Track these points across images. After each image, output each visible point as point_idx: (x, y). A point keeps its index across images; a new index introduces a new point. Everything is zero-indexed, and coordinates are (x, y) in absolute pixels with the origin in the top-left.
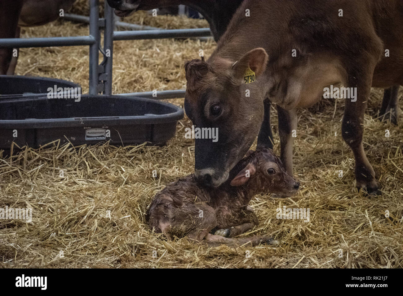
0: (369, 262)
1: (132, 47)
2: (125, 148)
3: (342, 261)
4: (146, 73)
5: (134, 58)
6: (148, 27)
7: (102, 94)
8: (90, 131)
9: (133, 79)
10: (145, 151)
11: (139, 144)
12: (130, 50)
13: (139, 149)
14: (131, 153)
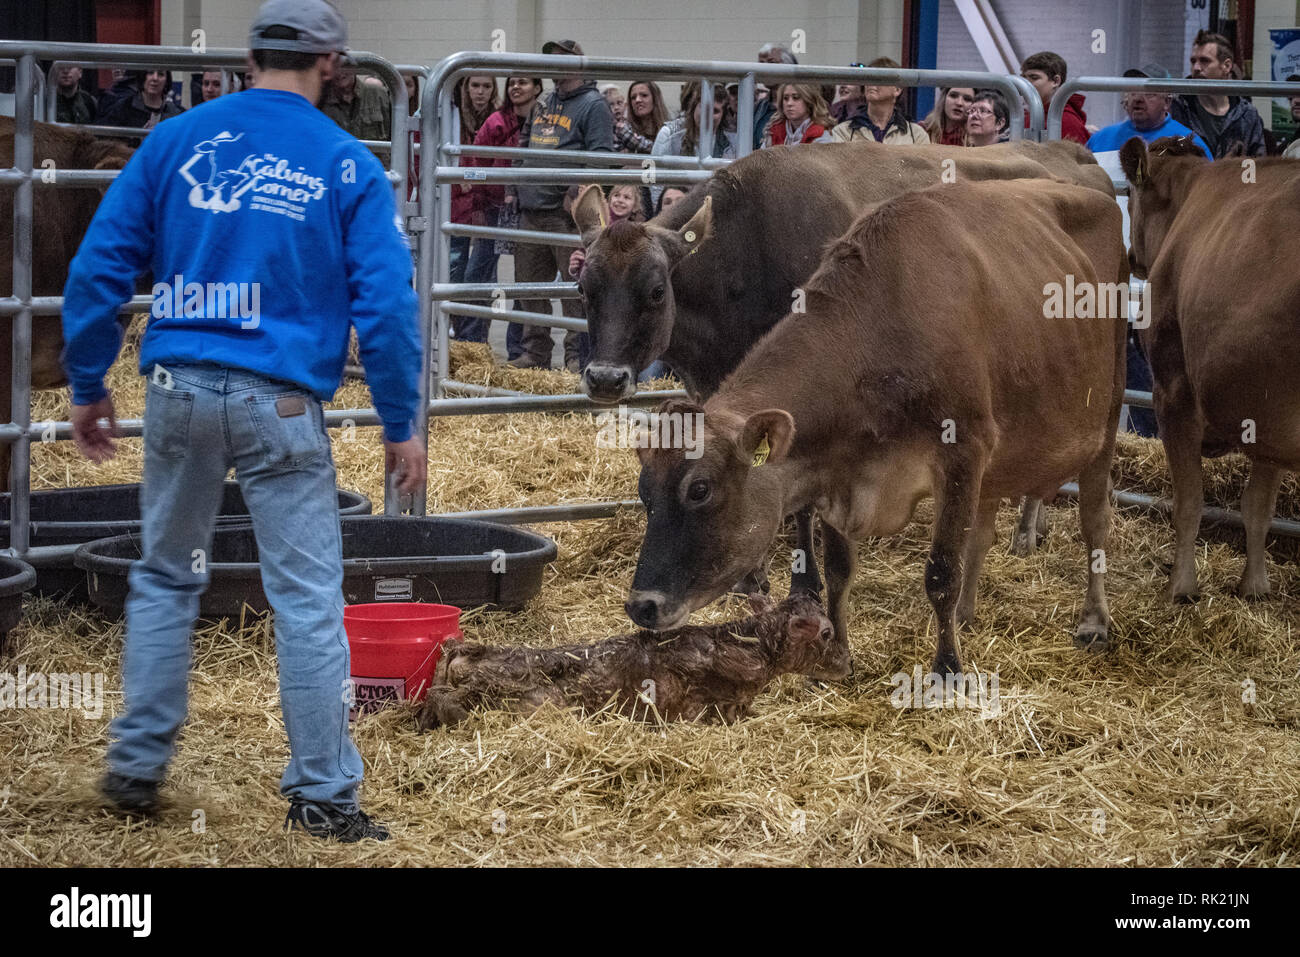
1: (469, 426)
4: (493, 474)
5: (472, 447)
6: (499, 390)
7: (408, 514)
8: (383, 584)
9: (468, 486)
10: (484, 620)
11: (474, 607)
12: (466, 432)
13: (473, 616)
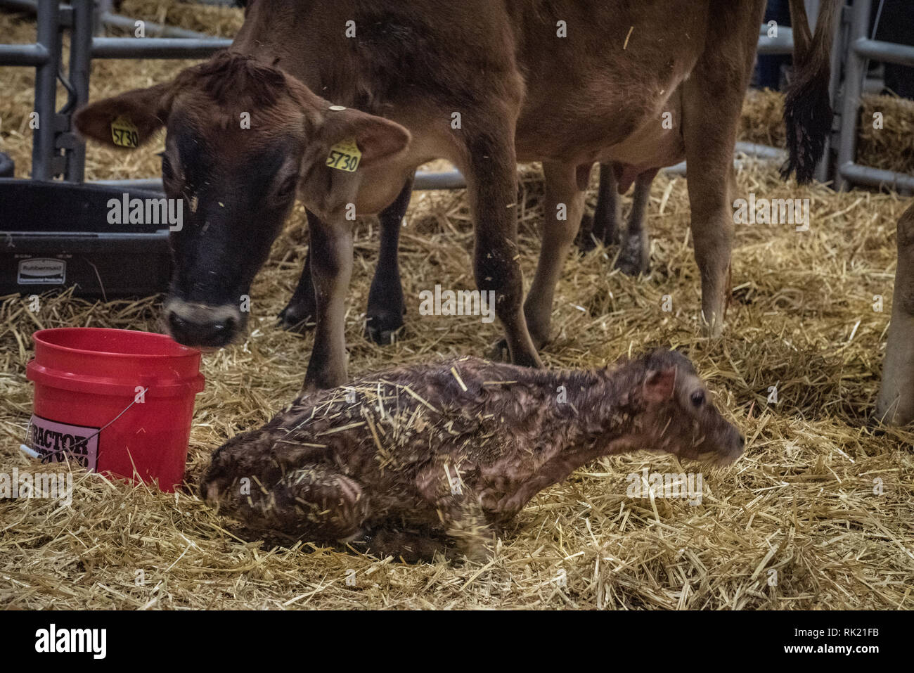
0: (643, 582)
1: (138, 73)
2: (109, 305)
3: (584, 579)
6: (177, 30)
7: (61, 178)
8: (28, 264)
10: (155, 314)
11: (143, 296)
12: (133, 81)
13: (141, 308)
14: (122, 318)
